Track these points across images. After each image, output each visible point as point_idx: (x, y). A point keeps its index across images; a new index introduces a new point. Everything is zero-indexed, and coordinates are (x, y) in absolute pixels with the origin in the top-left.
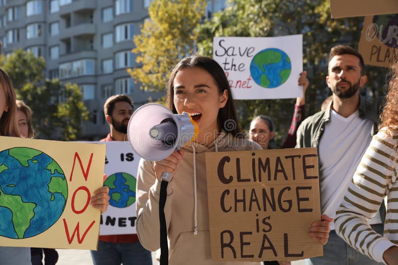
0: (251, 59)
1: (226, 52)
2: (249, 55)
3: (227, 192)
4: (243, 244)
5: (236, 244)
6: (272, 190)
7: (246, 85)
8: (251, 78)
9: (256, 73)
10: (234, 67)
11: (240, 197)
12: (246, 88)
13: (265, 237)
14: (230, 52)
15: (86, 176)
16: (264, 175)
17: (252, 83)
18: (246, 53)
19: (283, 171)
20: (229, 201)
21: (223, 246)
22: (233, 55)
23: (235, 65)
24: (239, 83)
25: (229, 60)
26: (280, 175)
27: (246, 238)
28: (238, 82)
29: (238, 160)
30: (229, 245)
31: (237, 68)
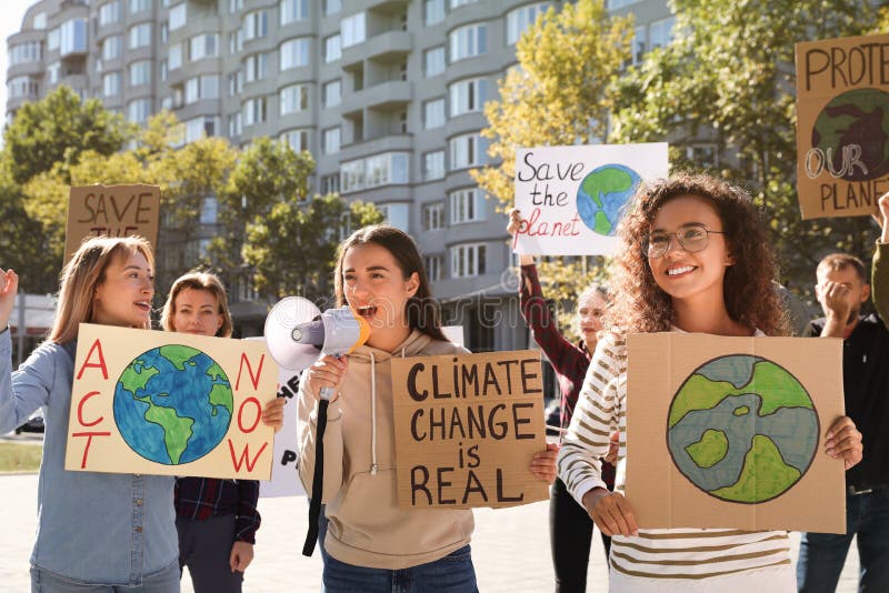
0: (578, 183)
1: (536, 173)
2: (575, 177)
3: (420, 412)
4: (441, 484)
5: (432, 485)
6: (481, 408)
7: (569, 231)
8: (579, 218)
9: (588, 209)
10: (549, 199)
11: (438, 419)
12: (570, 236)
13: (471, 474)
14: (542, 174)
15: (256, 384)
16: (470, 388)
17: (581, 226)
18: (569, 174)
19: (495, 382)
20: (423, 425)
21: (415, 487)
22: (547, 178)
23: (550, 196)
24: (558, 227)
25: (541, 187)
26: (491, 387)
27: (445, 477)
28: (556, 226)
29: (435, 368)
30: (422, 487)
31: (554, 200)
